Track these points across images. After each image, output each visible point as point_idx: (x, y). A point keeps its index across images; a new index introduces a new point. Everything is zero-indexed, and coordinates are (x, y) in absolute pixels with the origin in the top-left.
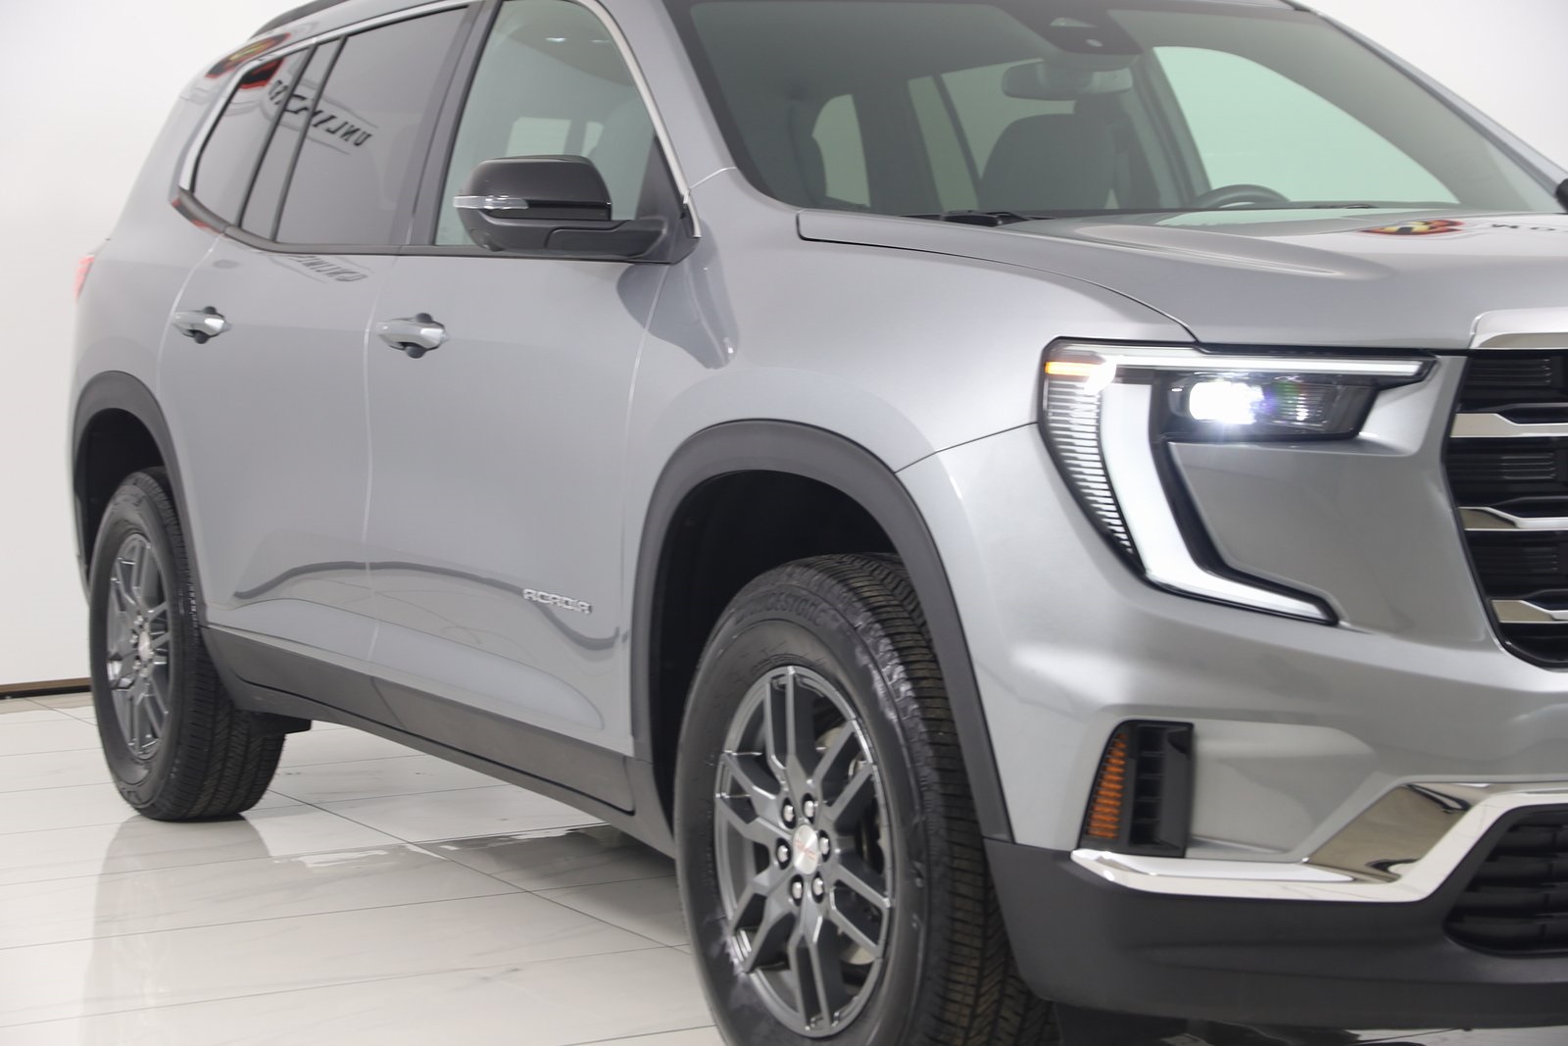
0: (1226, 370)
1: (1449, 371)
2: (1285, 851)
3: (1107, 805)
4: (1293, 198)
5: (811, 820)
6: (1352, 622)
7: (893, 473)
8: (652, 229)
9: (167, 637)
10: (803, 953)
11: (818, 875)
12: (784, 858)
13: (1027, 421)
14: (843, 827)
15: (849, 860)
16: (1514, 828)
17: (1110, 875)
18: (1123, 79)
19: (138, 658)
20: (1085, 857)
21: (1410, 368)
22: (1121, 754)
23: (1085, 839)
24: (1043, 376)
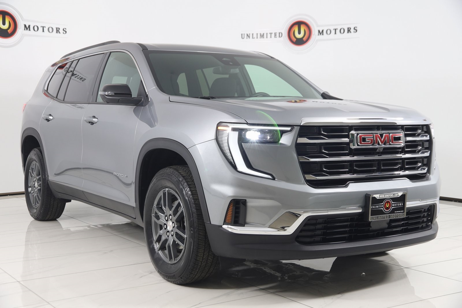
0: (253, 129)
1: (296, 129)
2: (264, 225)
3: (229, 216)
4: (271, 95)
5: (171, 220)
6: (277, 179)
7: (187, 149)
8: (140, 99)
9: (41, 182)
10: (169, 247)
11: (172, 231)
12: (165, 227)
13: (214, 139)
14: (177, 221)
15: (178, 228)
16: (309, 220)
17: (230, 230)
18: (237, 71)
19: (35, 187)
20: (225, 227)
21: (289, 129)
22: (232, 206)
23: (225, 223)
24: (217, 130)
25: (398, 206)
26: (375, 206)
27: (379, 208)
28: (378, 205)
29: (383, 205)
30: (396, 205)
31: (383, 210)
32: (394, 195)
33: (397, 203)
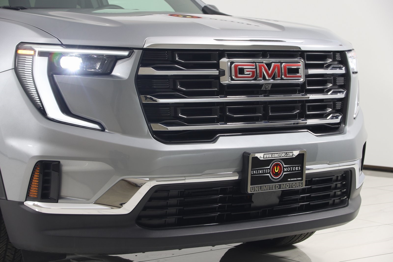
0: (72, 53)
1: (137, 54)
2: (88, 200)
3: (35, 187)
6: (109, 130)
13: (11, 68)
16: (156, 192)
17: (37, 210)
20: (29, 204)
21: (126, 53)
22: (38, 171)
23: (28, 197)
24: (16, 54)
25: (293, 171)
26: (258, 170)
27: (264, 173)
28: (262, 169)
29: (270, 169)
30: (290, 169)
31: (270, 176)
32: (286, 154)
33: (291, 167)
